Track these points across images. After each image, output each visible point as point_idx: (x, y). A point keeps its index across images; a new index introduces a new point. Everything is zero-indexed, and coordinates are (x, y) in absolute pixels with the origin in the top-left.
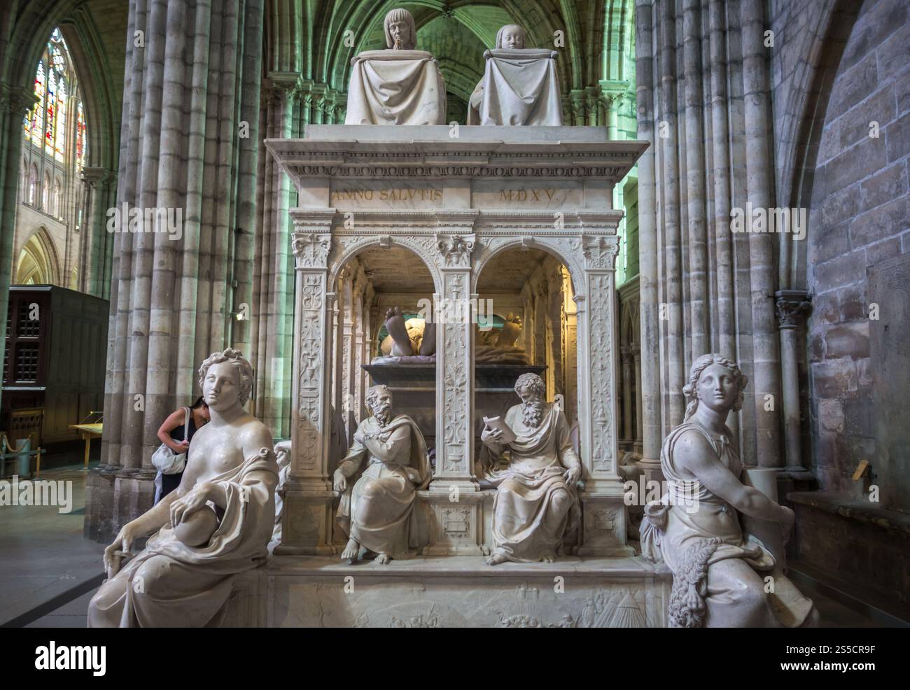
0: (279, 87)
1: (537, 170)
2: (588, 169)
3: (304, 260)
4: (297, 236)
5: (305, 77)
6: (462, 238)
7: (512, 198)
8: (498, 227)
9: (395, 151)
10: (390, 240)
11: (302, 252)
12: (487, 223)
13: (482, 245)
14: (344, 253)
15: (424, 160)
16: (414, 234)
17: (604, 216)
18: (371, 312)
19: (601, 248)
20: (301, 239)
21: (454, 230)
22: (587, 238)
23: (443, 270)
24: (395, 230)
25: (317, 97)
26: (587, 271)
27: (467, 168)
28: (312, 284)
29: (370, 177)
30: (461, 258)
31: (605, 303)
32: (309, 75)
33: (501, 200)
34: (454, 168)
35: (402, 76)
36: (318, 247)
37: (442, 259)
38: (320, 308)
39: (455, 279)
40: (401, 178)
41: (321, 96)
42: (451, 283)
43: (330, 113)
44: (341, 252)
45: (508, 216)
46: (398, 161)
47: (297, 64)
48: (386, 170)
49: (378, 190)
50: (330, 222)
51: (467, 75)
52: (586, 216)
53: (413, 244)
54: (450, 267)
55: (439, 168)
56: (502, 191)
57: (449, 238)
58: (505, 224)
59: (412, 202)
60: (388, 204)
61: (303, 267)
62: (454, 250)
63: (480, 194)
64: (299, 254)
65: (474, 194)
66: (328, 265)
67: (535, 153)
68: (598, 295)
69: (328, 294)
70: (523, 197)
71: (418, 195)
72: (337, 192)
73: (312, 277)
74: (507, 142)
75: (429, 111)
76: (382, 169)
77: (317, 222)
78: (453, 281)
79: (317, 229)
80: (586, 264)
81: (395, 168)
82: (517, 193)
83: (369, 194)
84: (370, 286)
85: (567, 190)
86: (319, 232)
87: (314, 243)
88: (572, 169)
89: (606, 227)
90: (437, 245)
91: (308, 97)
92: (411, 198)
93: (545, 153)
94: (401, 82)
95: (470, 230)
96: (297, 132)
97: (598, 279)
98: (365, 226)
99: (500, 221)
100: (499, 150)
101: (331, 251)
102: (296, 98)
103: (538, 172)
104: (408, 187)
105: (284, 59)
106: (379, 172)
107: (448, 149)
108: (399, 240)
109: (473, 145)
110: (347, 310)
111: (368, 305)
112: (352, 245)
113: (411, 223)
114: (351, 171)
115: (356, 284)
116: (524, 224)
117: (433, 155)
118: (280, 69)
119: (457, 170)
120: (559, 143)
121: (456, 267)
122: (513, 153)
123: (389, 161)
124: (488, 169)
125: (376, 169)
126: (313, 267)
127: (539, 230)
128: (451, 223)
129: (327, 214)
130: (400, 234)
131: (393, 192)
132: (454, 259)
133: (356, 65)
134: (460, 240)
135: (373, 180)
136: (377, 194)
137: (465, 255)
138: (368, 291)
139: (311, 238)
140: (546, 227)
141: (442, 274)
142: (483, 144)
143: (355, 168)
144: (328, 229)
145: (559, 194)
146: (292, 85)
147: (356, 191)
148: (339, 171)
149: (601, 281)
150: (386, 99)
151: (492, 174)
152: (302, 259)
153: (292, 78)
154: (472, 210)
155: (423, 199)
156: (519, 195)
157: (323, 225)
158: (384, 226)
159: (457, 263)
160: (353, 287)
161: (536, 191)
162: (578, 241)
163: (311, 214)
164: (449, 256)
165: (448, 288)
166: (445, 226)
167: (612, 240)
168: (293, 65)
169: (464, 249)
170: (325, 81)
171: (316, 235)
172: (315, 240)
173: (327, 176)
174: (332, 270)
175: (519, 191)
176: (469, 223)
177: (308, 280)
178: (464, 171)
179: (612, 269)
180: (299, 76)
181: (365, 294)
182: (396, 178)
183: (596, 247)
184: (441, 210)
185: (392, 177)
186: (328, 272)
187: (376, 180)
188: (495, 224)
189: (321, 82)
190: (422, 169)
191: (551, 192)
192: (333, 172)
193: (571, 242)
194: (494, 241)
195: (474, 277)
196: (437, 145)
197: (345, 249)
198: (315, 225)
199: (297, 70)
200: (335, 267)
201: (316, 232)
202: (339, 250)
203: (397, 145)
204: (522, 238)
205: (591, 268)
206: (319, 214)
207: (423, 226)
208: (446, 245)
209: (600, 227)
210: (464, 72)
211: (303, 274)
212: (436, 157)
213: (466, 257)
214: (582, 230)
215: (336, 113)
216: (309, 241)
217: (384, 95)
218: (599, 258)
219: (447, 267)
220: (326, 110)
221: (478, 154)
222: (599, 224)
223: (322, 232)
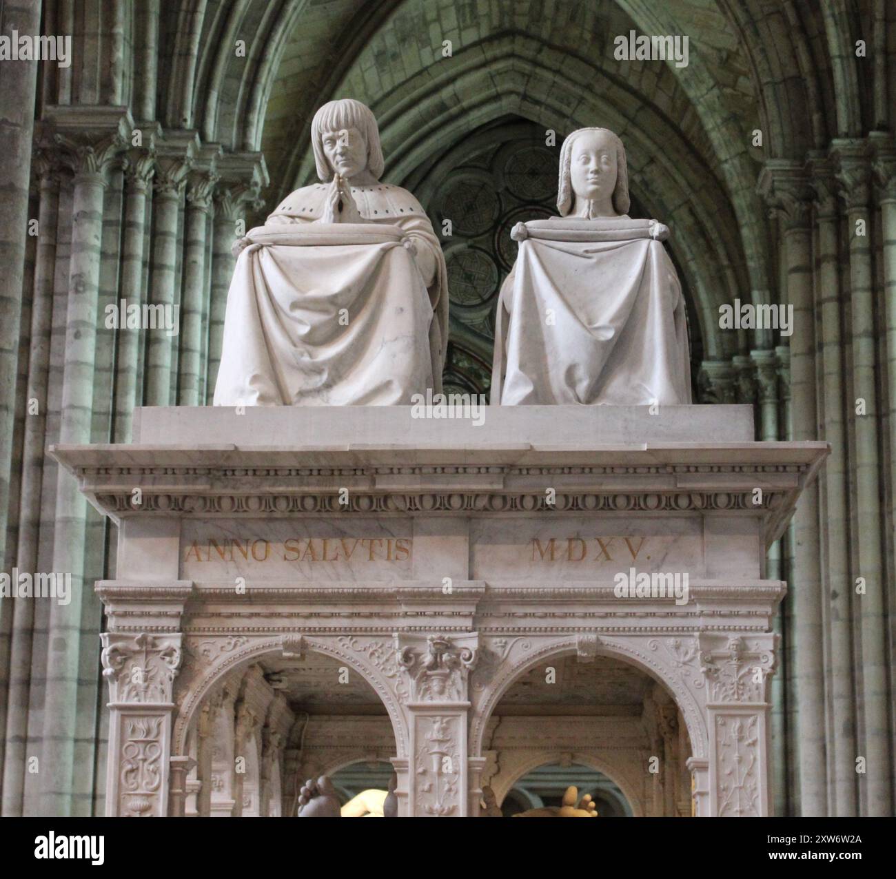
0: (70, 143)
1: (606, 499)
2: (709, 497)
3: (126, 689)
4: (113, 639)
5: (138, 116)
6: (450, 640)
7: (557, 555)
8: (526, 616)
9: (312, 463)
10: (303, 645)
11: (121, 670)
12: (504, 609)
13: (493, 654)
14: (208, 672)
15: (373, 482)
16: (351, 633)
17: (744, 594)
18: (285, 761)
19: (739, 659)
20: (120, 645)
21: (435, 624)
22: (709, 639)
23: (412, 708)
24: (314, 623)
25: (168, 163)
26: (712, 708)
27: (462, 496)
28: (142, 738)
29: (264, 515)
30: (449, 683)
31: (749, 774)
32: (150, 110)
33: (533, 559)
34: (434, 496)
35: (338, 281)
36: (155, 660)
37: (411, 683)
38: (157, 788)
39: (436, 726)
40: (325, 515)
41: (179, 161)
42: (428, 736)
43: (202, 204)
44: (200, 671)
45: (545, 595)
46: (318, 484)
47: (119, 84)
48: (295, 501)
49: (280, 541)
50: (180, 609)
51: (573, 75)
52: (707, 593)
53: (350, 653)
54: (427, 702)
55: (404, 497)
56: (535, 540)
57: (424, 640)
58: (541, 610)
59: (349, 566)
60: (301, 571)
61: (123, 702)
62: (434, 665)
63: (489, 547)
64: (115, 676)
65: (478, 547)
66: (174, 699)
67: (598, 466)
68: (735, 757)
69: (173, 759)
70: (577, 553)
71: (361, 551)
72: (195, 544)
73: (141, 725)
74: (541, 445)
75: (394, 356)
76: (287, 498)
77: (154, 609)
78: (434, 730)
79: (153, 622)
80: (710, 694)
81: (315, 498)
82: (565, 544)
83: (260, 548)
84: (281, 703)
85: (670, 538)
86: (157, 630)
87: (147, 653)
88: (677, 497)
89: (749, 615)
90: (399, 656)
91: (145, 167)
92: (347, 555)
93: (621, 466)
94: (335, 296)
95: (468, 623)
96: (114, 256)
97: (735, 725)
98: (251, 616)
99: (530, 604)
100: (526, 461)
101: (182, 668)
102: (115, 169)
103: (607, 503)
104: (342, 534)
105: (86, 72)
106: (282, 504)
107: (423, 460)
108: (321, 644)
109: (472, 452)
110: (220, 772)
111: (274, 749)
112: (224, 657)
113: (346, 610)
114: (226, 503)
115: (243, 712)
116: (579, 610)
117: (392, 473)
118: (75, 98)
119: (441, 502)
120: (645, 447)
121: (438, 701)
122: (556, 467)
123: (301, 484)
124: (504, 498)
125: (275, 498)
126: (143, 703)
127: (609, 622)
128: (430, 610)
129: (173, 594)
130: (323, 632)
131: (310, 545)
132: (435, 685)
133: (243, 257)
134: (445, 646)
135: (271, 520)
136: (278, 549)
137: (457, 675)
138: (273, 719)
139: (142, 642)
140: (627, 615)
141: (411, 716)
142: (491, 452)
143: (232, 498)
144: (175, 623)
145: (653, 546)
146: (105, 138)
147: (235, 542)
148: (201, 502)
149: (741, 729)
150: (304, 330)
151: (513, 507)
152: (122, 685)
153: (104, 122)
154: (472, 583)
155: (371, 558)
156: (570, 550)
157: (166, 615)
158: (290, 616)
159: (441, 692)
160: (236, 718)
161: (605, 540)
162: (693, 643)
163: (141, 594)
164: (425, 678)
165: (422, 744)
166: (417, 615)
167: (761, 642)
168: (107, 87)
169: (455, 664)
170: (189, 123)
171: (151, 636)
172: (148, 647)
173: (176, 514)
174: (183, 709)
175: (570, 540)
176: (465, 610)
177: (133, 731)
178: (456, 502)
179: (763, 703)
180: (123, 114)
181: (266, 726)
182: (316, 515)
183: (730, 657)
184: (408, 585)
185: (307, 515)
186: (175, 713)
187: (277, 519)
188: (520, 610)
189: (179, 128)
190: (370, 498)
191: (635, 541)
192: (187, 506)
193: (677, 647)
194: (520, 643)
195: (475, 722)
196: (398, 453)
197: (210, 664)
198: (148, 615)
199: (118, 100)
200: (188, 702)
201: (152, 631)
202: (197, 667)
203: (316, 455)
204: (576, 638)
205: (719, 702)
206: (157, 594)
207: (370, 616)
208: (418, 655)
209: (737, 615)
210: (564, 69)
211: (123, 716)
212: (396, 477)
213: (459, 681)
214: (700, 622)
215: (217, 202)
216: (137, 648)
217: (301, 322)
218: (735, 679)
219: (419, 702)
220: (191, 197)
221: (483, 470)
222: (735, 609)
223: (163, 631)
